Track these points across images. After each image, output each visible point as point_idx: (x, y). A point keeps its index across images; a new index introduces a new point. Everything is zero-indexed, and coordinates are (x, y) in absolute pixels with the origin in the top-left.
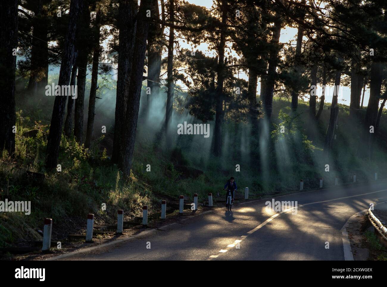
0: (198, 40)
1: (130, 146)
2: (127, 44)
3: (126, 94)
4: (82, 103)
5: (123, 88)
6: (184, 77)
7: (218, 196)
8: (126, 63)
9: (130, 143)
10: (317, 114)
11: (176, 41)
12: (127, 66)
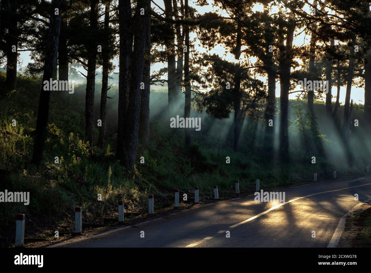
0: (212, 43)
1: (133, 142)
2: (127, 41)
3: (128, 91)
4: (92, 103)
5: (125, 85)
6: (199, 78)
7: (231, 189)
8: (127, 60)
9: (132, 139)
10: (333, 112)
11: (192, 44)
12: (128, 62)
